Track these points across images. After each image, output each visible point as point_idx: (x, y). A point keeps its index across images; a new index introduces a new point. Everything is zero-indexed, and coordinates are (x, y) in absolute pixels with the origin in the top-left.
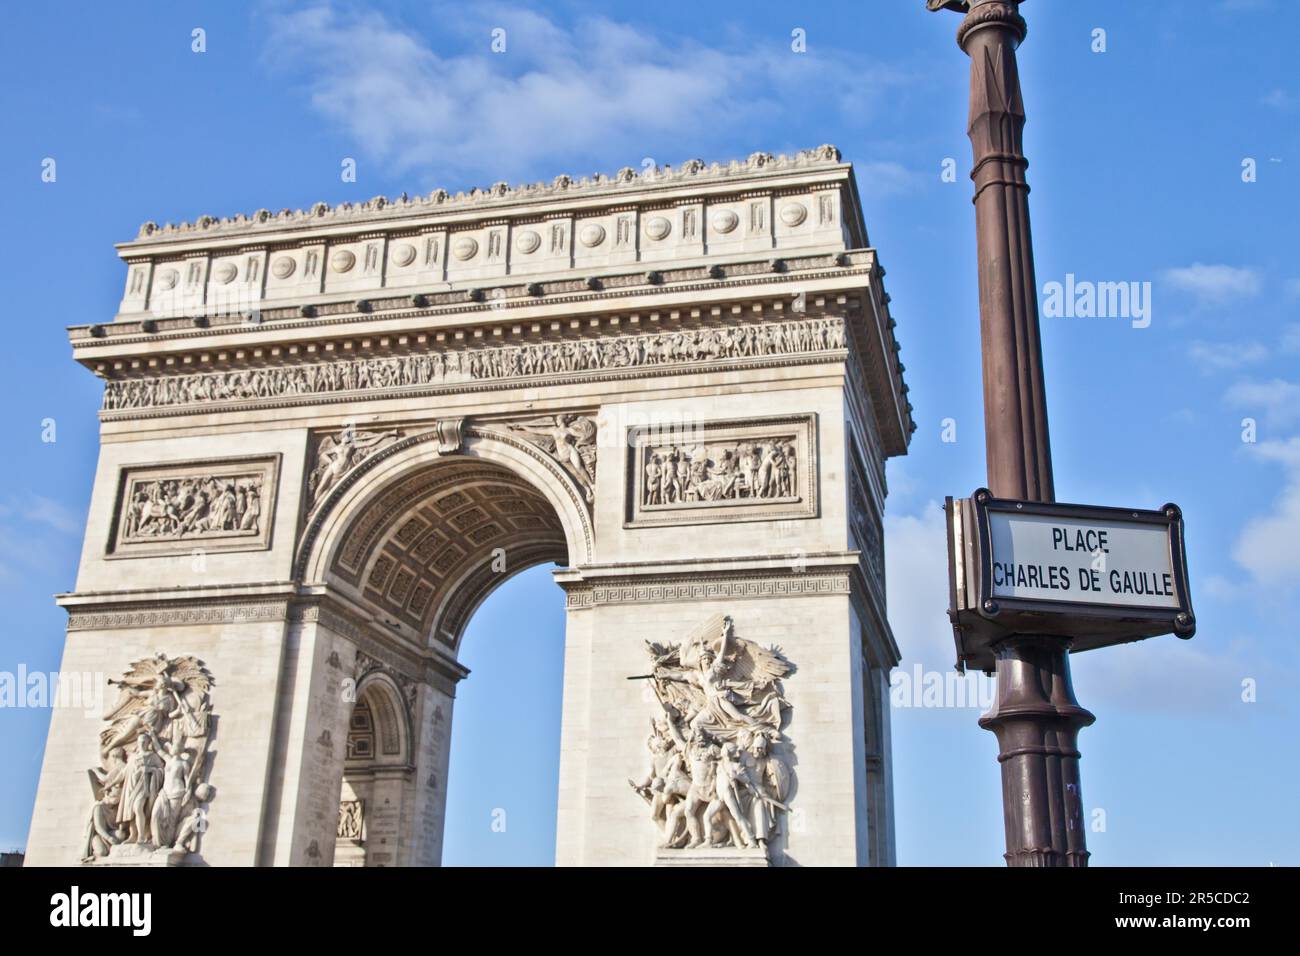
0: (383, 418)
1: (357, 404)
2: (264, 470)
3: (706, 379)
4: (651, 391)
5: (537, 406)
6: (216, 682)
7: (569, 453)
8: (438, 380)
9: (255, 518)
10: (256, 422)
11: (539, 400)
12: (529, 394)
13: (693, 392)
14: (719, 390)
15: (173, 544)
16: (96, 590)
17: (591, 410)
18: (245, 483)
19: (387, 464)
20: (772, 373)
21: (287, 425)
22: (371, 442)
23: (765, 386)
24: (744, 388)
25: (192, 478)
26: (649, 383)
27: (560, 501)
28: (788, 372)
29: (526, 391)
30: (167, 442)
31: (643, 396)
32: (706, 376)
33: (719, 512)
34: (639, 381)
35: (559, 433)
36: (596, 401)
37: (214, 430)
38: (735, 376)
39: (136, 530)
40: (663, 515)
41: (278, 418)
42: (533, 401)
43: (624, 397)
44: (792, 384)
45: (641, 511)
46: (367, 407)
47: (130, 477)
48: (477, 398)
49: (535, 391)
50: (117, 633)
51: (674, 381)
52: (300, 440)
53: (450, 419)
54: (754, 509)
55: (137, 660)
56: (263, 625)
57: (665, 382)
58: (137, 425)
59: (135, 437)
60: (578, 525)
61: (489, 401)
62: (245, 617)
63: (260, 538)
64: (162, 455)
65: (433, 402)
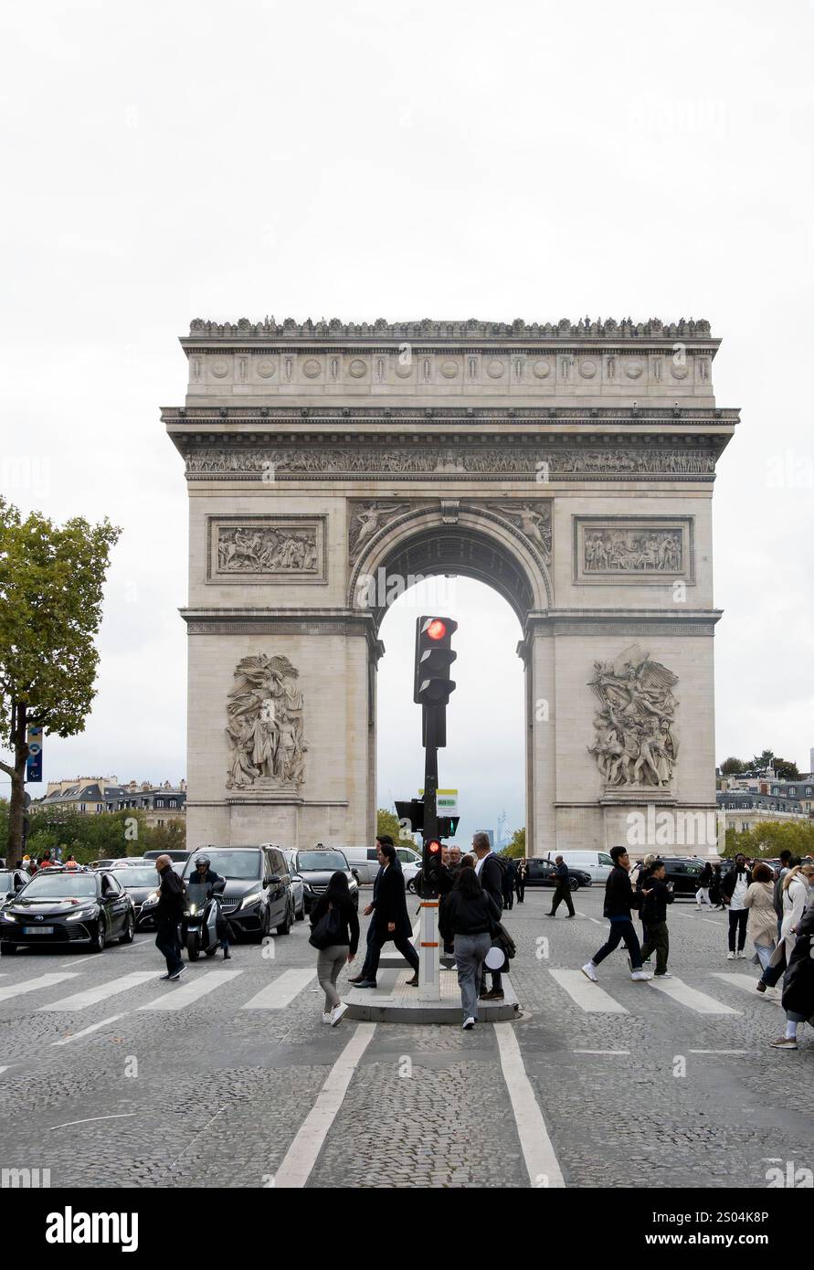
0: (402, 494)
1: (381, 483)
2: (315, 526)
3: (625, 485)
4: (588, 491)
5: (510, 494)
6: (299, 673)
7: (533, 530)
8: (439, 469)
9: (313, 561)
10: (307, 490)
11: (512, 490)
12: (505, 485)
13: (616, 494)
14: (633, 494)
15: (255, 576)
16: (205, 606)
17: (549, 501)
18: (303, 534)
19: (404, 526)
20: (667, 485)
21: (332, 493)
22: (391, 510)
23: (662, 494)
24: (650, 494)
25: (263, 528)
26: (587, 485)
27: (527, 562)
28: (679, 485)
29: (503, 483)
31: (582, 494)
32: (625, 483)
33: (634, 578)
34: (580, 483)
35: (525, 514)
36: (552, 494)
38: (644, 485)
39: (225, 563)
40: (597, 577)
41: (323, 487)
42: (508, 490)
43: (570, 493)
44: (681, 494)
45: (584, 573)
46: (389, 485)
47: (214, 524)
48: (469, 485)
49: (509, 483)
50: (225, 637)
51: (604, 485)
52: (341, 505)
53: (450, 499)
54: (656, 578)
55: (244, 657)
56: (331, 637)
57: (597, 485)
58: (216, 484)
59: (214, 493)
60: (540, 580)
61: (476, 488)
62: (317, 631)
63: (320, 576)
64: (238, 509)
65: (436, 485)
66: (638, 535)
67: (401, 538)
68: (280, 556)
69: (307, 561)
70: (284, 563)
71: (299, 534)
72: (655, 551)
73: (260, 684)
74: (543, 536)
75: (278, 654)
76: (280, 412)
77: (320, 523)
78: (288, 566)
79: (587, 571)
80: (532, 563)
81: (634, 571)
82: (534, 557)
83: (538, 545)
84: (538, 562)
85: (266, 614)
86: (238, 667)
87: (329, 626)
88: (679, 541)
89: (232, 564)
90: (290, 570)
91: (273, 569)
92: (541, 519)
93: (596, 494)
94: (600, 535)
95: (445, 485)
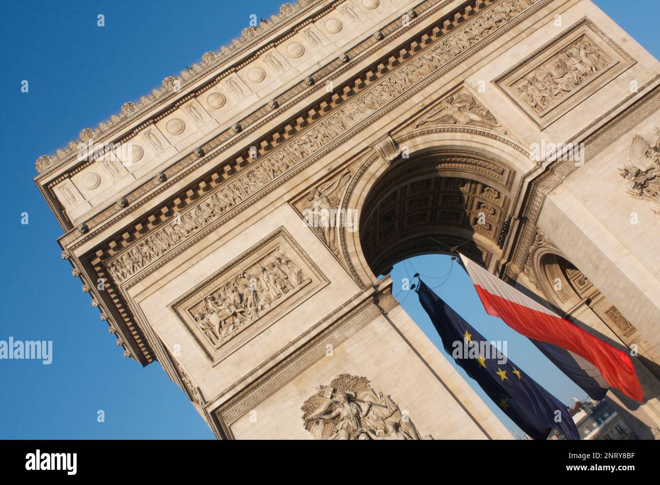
0: (334, 166)
1: (310, 168)
2: (279, 243)
3: (512, 33)
4: (486, 57)
5: (427, 102)
6: (368, 378)
7: (468, 116)
8: (350, 124)
9: (300, 274)
10: (247, 220)
11: (425, 99)
12: (417, 98)
13: (510, 44)
14: (524, 34)
15: (255, 325)
16: (222, 390)
17: (459, 87)
18: (271, 259)
19: (357, 191)
21: (271, 208)
22: (335, 186)
25: (229, 281)
26: (482, 53)
27: (486, 144)
29: (413, 98)
30: (190, 271)
31: (484, 62)
35: (450, 110)
36: (460, 79)
37: (219, 243)
39: (217, 338)
41: (260, 208)
42: (422, 101)
43: (474, 68)
45: (540, 117)
46: (317, 166)
47: (180, 309)
48: (386, 119)
49: (419, 94)
50: (268, 400)
51: (496, 44)
52: (288, 210)
53: (380, 139)
54: (600, 79)
55: (302, 404)
56: (370, 325)
57: (490, 48)
58: (156, 275)
59: (161, 283)
60: (509, 149)
61: (394, 117)
62: (352, 330)
63: (316, 281)
64: (195, 281)
65: (359, 137)
66: (556, 60)
67: (362, 202)
68: (265, 293)
69: (293, 279)
70: (273, 294)
71: (265, 263)
72: (579, 62)
73: (338, 415)
74: (482, 116)
75: (334, 377)
76: (174, 170)
77: (280, 239)
78: (279, 295)
79: (542, 114)
80: (490, 141)
81: (578, 88)
82: (488, 136)
83: (483, 124)
84: (495, 138)
85: (292, 349)
86: (304, 417)
87: (358, 318)
88: (592, 43)
89: (223, 333)
90: (284, 297)
91: (268, 308)
92: (468, 105)
93: (495, 54)
94: (525, 83)
95: (365, 133)
